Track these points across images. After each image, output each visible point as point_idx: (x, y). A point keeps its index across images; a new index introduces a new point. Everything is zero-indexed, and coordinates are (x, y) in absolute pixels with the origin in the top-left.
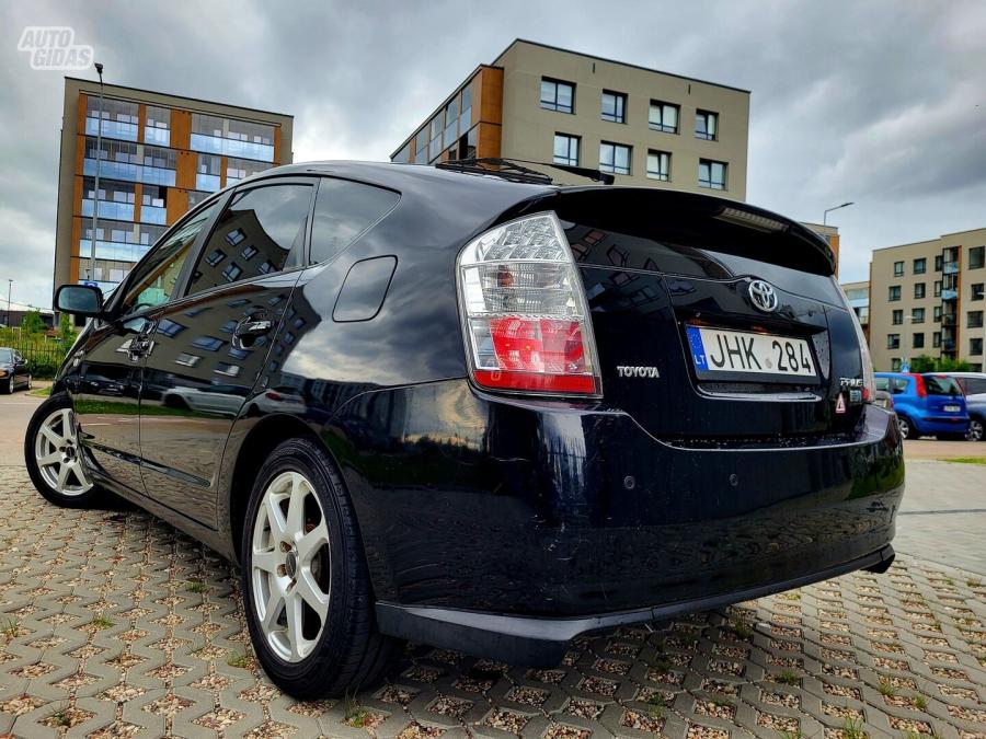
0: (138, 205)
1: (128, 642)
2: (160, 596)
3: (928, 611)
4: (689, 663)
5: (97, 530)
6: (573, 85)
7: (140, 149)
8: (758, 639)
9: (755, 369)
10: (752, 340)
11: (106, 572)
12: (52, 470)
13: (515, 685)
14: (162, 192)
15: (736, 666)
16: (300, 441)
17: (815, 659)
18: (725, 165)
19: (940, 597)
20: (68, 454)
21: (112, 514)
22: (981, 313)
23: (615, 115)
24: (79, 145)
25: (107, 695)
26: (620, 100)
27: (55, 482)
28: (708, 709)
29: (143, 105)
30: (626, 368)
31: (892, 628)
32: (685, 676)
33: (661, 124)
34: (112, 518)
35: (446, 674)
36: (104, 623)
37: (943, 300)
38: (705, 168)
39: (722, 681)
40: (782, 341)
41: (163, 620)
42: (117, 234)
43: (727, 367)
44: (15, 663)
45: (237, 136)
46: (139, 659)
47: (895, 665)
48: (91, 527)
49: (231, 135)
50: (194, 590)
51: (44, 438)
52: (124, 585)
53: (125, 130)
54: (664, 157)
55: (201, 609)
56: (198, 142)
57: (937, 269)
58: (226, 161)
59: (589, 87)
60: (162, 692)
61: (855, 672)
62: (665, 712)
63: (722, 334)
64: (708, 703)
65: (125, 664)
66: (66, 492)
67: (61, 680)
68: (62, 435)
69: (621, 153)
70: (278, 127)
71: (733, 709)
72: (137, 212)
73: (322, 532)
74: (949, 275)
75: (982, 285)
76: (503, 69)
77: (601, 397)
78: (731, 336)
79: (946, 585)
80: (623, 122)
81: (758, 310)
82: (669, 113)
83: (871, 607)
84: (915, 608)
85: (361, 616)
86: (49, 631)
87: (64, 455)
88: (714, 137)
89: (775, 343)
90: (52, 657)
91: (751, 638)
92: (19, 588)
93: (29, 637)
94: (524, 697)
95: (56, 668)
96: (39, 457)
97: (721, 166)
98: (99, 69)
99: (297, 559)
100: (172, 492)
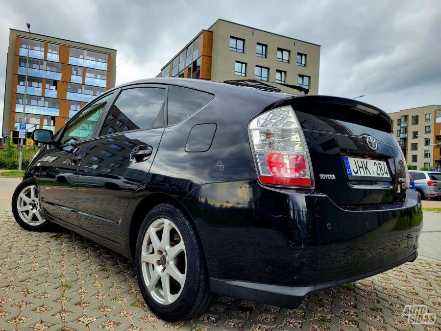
0: (44, 89)
1: (81, 295)
2: (89, 273)
3: (423, 277)
4: (332, 302)
5: (49, 242)
6: (244, 40)
7: (45, 63)
8: (357, 291)
9: (369, 175)
10: (367, 162)
11: (60, 262)
12: (24, 213)
13: (260, 313)
14: (55, 83)
15: (352, 303)
16: (168, 205)
17: (384, 300)
18: (309, 77)
19: (427, 271)
20: (33, 206)
21: (54, 234)
22: (417, 144)
23: (262, 54)
24: (16, 60)
25: (80, 321)
26: (264, 47)
27: (27, 219)
28: (346, 323)
29: (46, 43)
30: (323, 175)
31: (411, 285)
32: (332, 308)
33: (282, 59)
34: (55, 236)
35: (228, 309)
36: (67, 286)
37: (401, 138)
38: (301, 78)
39: (348, 310)
40: (377, 162)
41: (94, 285)
42: (33, 102)
43: (359, 174)
44: (32, 306)
45: (90, 58)
46: (89, 303)
47: (417, 302)
48: (46, 240)
49: (88, 58)
50: (103, 270)
51: (21, 198)
52: (71, 268)
53: (38, 53)
54: (283, 73)
55: (109, 279)
56: (72, 61)
57: (398, 125)
58: (85, 69)
59: (251, 42)
60: (104, 319)
61: (402, 305)
62: (329, 325)
63: (356, 159)
64: (345, 320)
65: (83, 306)
66: (31, 224)
67: (56, 314)
68: (30, 198)
69: (265, 71)
70: (109, 54)
71: (356, 323)
72: (43, 92)
73: (181, 246)
74: (403, 127)
75: (417, 132)
76: (212, 32)
77: (314, 188)
78: (359, 160)
79: (427, 265)
80: (266, 57)
81: (371, 149)
82: (286, 54)
83: (399, 276)
84: (417, 276)
85: (202, 284)
86: (43, 291)
87: (31, 207)
88: (305, 65)
89: (375, 163)
90: (49, 303)
91: (354, 290)
92: (23, 270)
93: (35, 294)
94: (265, 319)
95: (52, 308)
96: (18, 208)
97: (307, 78)
98: (29, 26)
99: (167, 258)
100: (84, 223)
